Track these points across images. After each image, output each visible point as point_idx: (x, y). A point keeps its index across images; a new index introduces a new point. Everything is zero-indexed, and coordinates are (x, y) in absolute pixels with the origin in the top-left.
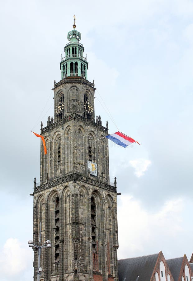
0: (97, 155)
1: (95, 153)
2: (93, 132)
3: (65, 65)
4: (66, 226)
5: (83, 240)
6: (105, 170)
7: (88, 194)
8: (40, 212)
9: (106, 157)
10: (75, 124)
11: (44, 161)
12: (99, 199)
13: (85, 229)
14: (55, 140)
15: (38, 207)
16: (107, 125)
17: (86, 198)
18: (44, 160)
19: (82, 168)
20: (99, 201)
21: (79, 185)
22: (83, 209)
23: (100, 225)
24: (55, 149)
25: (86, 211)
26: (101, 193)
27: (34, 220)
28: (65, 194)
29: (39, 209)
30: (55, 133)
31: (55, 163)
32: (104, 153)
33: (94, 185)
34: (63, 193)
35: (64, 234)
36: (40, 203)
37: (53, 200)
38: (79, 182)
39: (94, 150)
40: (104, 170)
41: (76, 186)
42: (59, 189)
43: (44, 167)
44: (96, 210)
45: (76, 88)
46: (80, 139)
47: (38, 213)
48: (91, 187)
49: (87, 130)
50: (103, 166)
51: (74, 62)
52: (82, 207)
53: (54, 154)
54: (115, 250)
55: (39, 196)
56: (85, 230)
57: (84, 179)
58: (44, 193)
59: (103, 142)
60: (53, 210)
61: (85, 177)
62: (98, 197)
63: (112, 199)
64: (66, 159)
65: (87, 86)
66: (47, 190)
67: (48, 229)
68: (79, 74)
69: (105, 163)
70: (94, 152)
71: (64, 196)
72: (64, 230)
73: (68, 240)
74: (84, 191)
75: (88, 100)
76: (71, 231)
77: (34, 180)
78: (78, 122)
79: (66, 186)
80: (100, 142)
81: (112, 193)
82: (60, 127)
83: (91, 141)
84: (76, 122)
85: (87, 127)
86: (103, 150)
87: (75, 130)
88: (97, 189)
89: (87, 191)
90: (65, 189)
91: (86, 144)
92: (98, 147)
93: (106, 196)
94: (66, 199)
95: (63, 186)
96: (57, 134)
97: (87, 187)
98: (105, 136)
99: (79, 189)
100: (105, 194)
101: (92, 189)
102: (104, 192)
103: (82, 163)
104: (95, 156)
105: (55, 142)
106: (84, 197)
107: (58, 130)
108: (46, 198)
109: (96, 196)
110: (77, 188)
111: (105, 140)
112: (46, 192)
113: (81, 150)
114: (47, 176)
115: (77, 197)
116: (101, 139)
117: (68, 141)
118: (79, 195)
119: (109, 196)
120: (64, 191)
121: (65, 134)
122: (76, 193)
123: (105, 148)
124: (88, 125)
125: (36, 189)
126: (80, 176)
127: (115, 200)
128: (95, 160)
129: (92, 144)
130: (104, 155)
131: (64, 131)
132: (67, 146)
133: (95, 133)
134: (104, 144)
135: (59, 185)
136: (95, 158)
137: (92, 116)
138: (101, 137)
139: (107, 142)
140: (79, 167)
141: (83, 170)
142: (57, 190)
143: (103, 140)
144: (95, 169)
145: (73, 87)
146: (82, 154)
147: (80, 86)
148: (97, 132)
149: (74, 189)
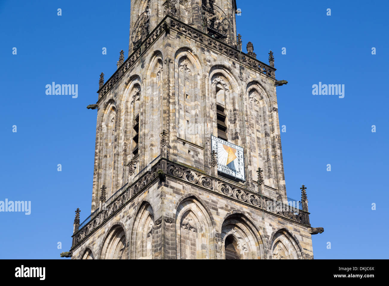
0: (242, 127)
1: (237, 122)
2: (229, 69)
6: (272, 169)
7: (213, 223)
9: (272, 135)
11: (103, 164)
12: (253, 243)
14: (127, 102)
16: (272, 59)
17: (207, 234)
18: (103, 160)
19: (192, 153)
20: (254, 248)
21: (178, 194)
24: (126, 125)
26: (258, 223)
28: (140, 230)
30: (127, 84)
31: (125, 160)
32: (265, 125)
33: (232, 199)
38: (178, 185)
39: (234, 114)
40: (269, 169)
41: (167, 196)
42: (125, 219)
43: (102, 178)
46: (187, 83)
48: (222, 202)
49: (209, 61)
50: (264, 159)
53: (123, 137)
55: (82, 253)
57: (196, 177)
58: (93, 242)
59: (262, 98)
61: (199, 173)
62: (251, 237)
63: (297, 243)
64: (149, 137)
66: (100, 231)
69: (270, 149)
70: (235, 120)
71: (140, 235)
74: (200, 214)
78: (178, 39)
79: (141, 203)
80: (252, 98)
81: (296, 225)
82: (137, 63)
83: (225, 92)
84: (171, 36)
85: (207, 55)
86: (262, 118)
87: (170, 54)
88: (241, 210)
89: (210, 214)
90: (140, 215)
91: (207, 95)
92: (245, 106)
93: (273, 233)
94: (144, 244)
95: (136, 206)
96: (131, 85)
97: (208, 201)
98: (265, 83)
99: (177, 204)
100: (271, 228)
101: (226, 210)
102: (270, 221)
103: (194, 142)
104: (236, 130)
105: (127, 108)
106: (198, 231)
107: (132, 74)
108: (96, 253)
109: (244, 232)
110: (171, 202)
111: (267, 94)
112: (97, 238)
113: (191, 110)
114: (102, 194)
115: (171, 227)
116: (256, 93)
117: (155, 93)
118: (182, 224)
119: (286, 233)
120: (138, 220)
121: (148, 77)
122: (166, 214)
123: (268, 113)
124: (213, 50)
125: (78, 238)
126: (184, 170)
127: (309, 248)
128: (238, 138)
129: (227, 100)
130: (266, 131)
131: (144, 69)
132: (152, 103)
133: (234, 74)
134: (263, 103)
135: (127, 207)
136: (239, 135)
137: (228, 39)
138: (254, 86)
139: (274, 100)
140: (184, 150)
141: (197, 159)
142: (121, 221)
143: (260, 94)
144: (239, 160)
146: (196, 119)
148: (240, 70)
149: (161, 202)
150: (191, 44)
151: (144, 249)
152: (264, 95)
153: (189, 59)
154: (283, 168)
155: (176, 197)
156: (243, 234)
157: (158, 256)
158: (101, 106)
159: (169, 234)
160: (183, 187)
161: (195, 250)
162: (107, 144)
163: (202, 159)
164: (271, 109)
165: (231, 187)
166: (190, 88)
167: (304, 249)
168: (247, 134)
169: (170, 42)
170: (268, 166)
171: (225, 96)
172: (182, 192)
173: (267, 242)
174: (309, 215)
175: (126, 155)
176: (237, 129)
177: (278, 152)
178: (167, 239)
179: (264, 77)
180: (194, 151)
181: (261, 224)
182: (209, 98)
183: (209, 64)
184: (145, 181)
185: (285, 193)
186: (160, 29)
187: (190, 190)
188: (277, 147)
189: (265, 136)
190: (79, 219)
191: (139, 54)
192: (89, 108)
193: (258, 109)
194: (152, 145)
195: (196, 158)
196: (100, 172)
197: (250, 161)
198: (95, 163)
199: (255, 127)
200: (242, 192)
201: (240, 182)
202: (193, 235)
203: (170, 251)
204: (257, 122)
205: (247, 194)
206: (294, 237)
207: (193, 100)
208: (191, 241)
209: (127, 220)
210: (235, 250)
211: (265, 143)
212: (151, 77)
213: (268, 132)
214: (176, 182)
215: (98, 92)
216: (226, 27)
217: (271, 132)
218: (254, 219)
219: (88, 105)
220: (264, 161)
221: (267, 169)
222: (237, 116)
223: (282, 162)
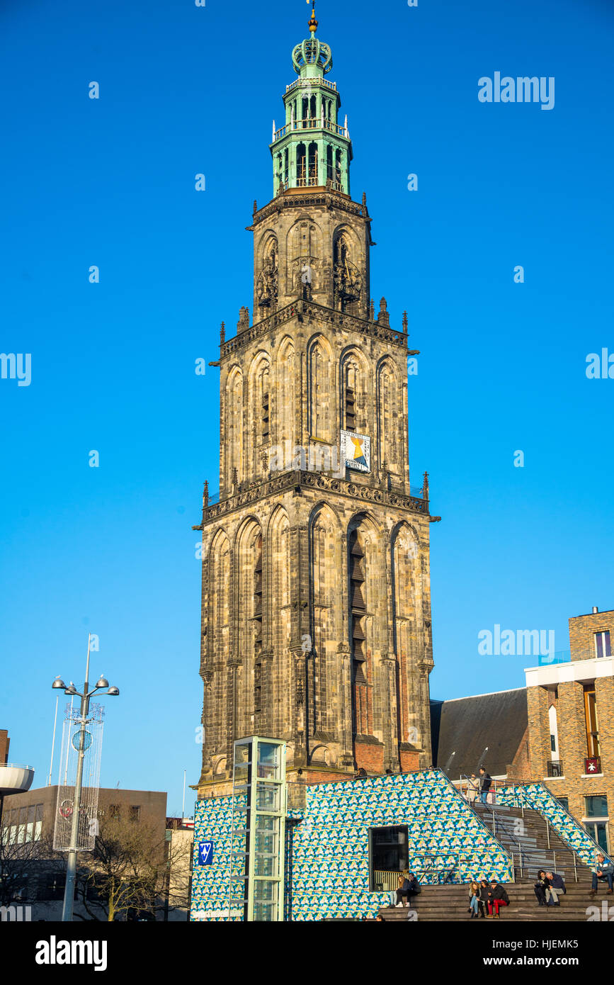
1: (365, 407)
2: (360, 347)
3: (282, 151)
4: (278, 613)
5: (324, 649)
6: (398, 454)
7: (340, 525)
8: (219, 575)
9: (400, 416)
10: (303, 330)
11: (230, 435)
12: (375, 536)
13: (329, 620)
14: (255, 374)
15: (214, 562)
16: (405, 322)
17: (335, 535)
18: (230, 430)
20: (375, 541)
21: (310, 502)
23: (376, 606)
24: (255, 401)
25: (335, 572)
26: (380, 519)
27: (203, 598)
28: (275, 526)
29: (216, 566)
30: (255, 355)
31: (256, 441)
32: (394, 403)
33: (357, 499)
34: (271, 523)
35: (275, 636)
36: (218, 550)
37: (250, 540)
38: (311, 493)
39: (364, 398)
40: (395, 454)
41: (302, 506)
42: (261, 513)
43: (230, 452)
44: (368, 565)
45: (309, 223)
47: (214, 576)
48: (349, 503)
49: (340, 344)
50: (390, 442)
51: (307, 144)
53: (252, 415)
54: (421, 676)
55: (215, 530)
56: (332, 622)
57: (326, 482)
58: (227, 524)
59: (392, 372)
60: (248, 568)
62: (373, 531)
63: (415, 532)
64: (281, 428)
65: (344, 214)
66: (234, 516)
67: (237, 622)
68: (322, 180)
69: (397, 432)
70: (364, 405)
71: (275, 531)
72: (274, 625)
73: (284, 650)
74: (329, 517)
75: (347, 253)
76: (289, 625)
77: (204, 486)
78: (310, 325)
79: (277, 505)
80: (382, 373)
81: (415, 515)
82: (266, 337)
83: (355, 373)
84: (303, 324)
85: (339, 337)
86: (391, 395)
87: (302, 346)
88: (365, 508)
89: (338, 517)
90: (275, 514)
91: (337, 385)
92: (374, 389)
93: (393, 526)
94: (279, 541)
95: (271, 505)
96: (259, 357)
97: (337, 504)
98: (396, 355)
99: (310, 511)
100: (392, 521)
101: (352, 510)
102: (391, 515)
103: (324, 439)
104: (364, 417)
105: (255, 382)
106: (327, 531)
107: (260, 345)
108: (231, 536)
110: (305, 511)
111: (398, 366)
112: (231, 521)
113: (322, 402)
114: (234, 478)
115: (305, 534)
116: (387, 366)
117: (286, 380)
118: (313, 528)
119: (406, 524)
120: (273, 518)
121: (279, 359)
122: (301, 523)
123: (397, 390)
124: (344, 328)
125: (210, 514)
126: (315, 477)
127: (425, 536)
128: (365, 426)
129: (357, 382)
130: (394, 411)
131: (274, 347)
132: (284, 391)
133: (365, 351)
134: (394, 378)
135: (262, 502)
136: (366, 422)
137: (360, 301)
138: (385, 361)
139: (404, 374)
142: (256, 514)
143: (391, 368)
145: (303, 221)
146: (326, 413)
147: (321, 216)
148: (371, 346)
149: (295, 512)
150: (323, 327)
151: (279, 545)
152: (395, 368)
153: (321, 345)
154: (408, 452)
155: (309, 505)
156: (367, 528)
158: (225, 366)
159: (302, 541)
160: (315, 495)
161: (324, 549)
162: (233, 413)
164: (401, 384)
166: (321, 376)
167: (421, 538)
168: (374, 421)
170: (394, 451)
171: (355, 376)
172: (314, 500)
173: (387, 536)
174: (429, 503)
175: (255, 435)
176: (365, 415)
177: (405, 434)
178: (302, 545)
179: (395, 348)
181: (383, 519)
182: (339, 387)
183: (340, 347)
184: (280, 484)
185: (409, 479)
186: (291, 309)
187: (321, 496)
188: (404, 428)
189: (393, 417)
190: (209, 492)
191: (268, 327)
193: (387, 385)
196: (227, 442)
197: (376, 451)
198: (221, 431)
200: (367, 489)
201: (366, 475)
202: (322, 535)
206: (413, 526)
207: (324, 391)
208: (321, 540)
209: (262, 515)
211: (392, 424)
212: (282, 360)
213: (397, 411)
214: (309, 491)
215: (220, 346)
217: (400, 412)
218: (377, 515)
220: (391, 444)
221: (392, 453)
222: (366, 400)
223: (408, 445)
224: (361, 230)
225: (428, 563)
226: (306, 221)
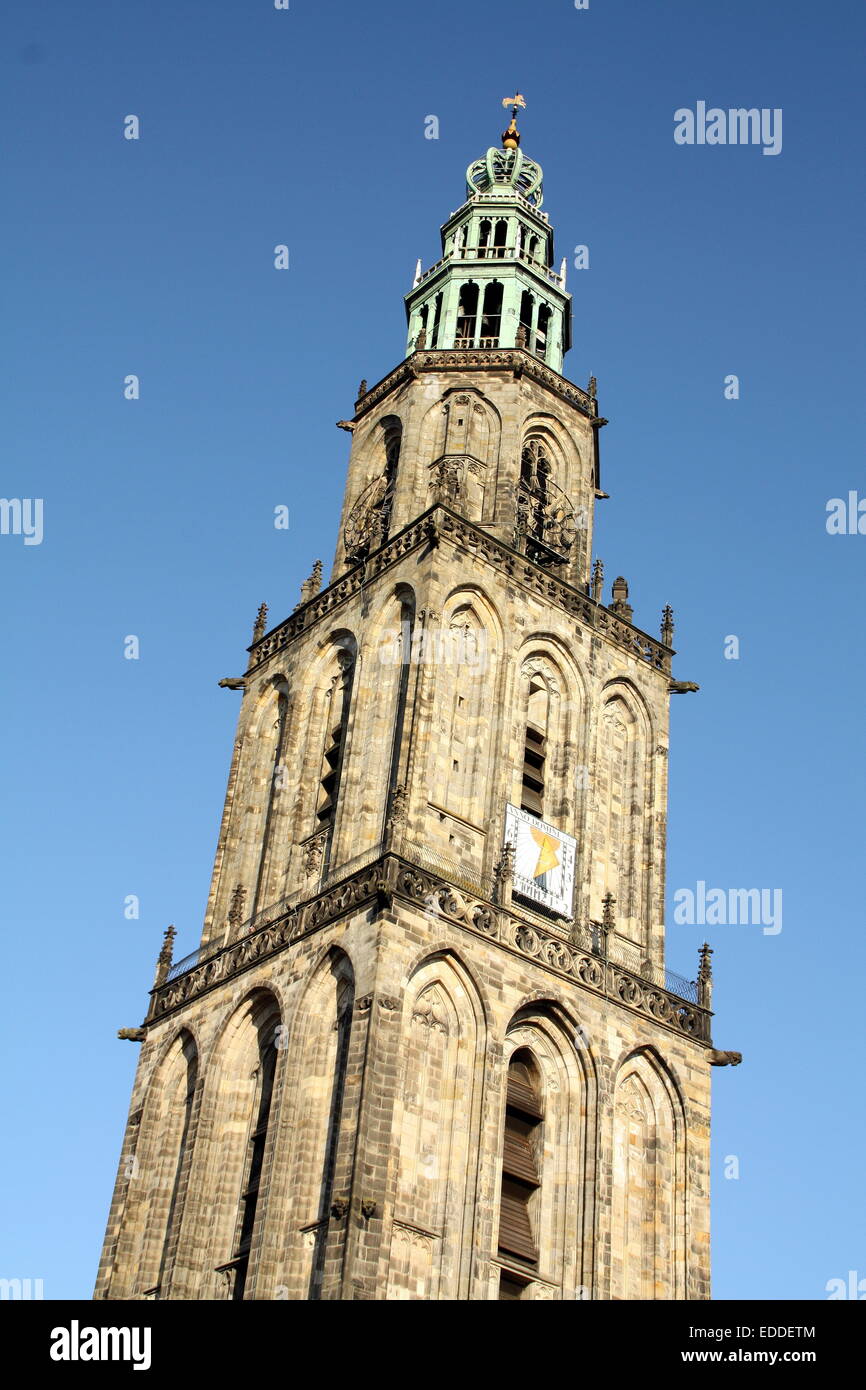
0: (581, 787)
1: (569, 774)
2: (565, 644)
3: (430, 301)
6: (638, 896)
7: (487, 1019)
9: (647, 813)
12: (574, 1070)
13: (435, 1273)
14: (316, 688)
16: (667, 627)
17: (472, 1043)
19: (457, 842)
20: (575, 1085)
21: (416, 940)
22: (434, 1118)
23: (566, 1260)
24: (307, 745)
25: (462, 1139)
26: (591, 1029)
28: (317, 1010)
29: (160, 1129)
30: (320, 649)
31: (296, 828)
32: (634, 785)
33: (538, 965)
36: (169, 1088)
37: (251, 1058)
38: (419, 922)
39: (566, 754)
40: (631, 895)
41: (392, 944)
42: (285, 978)
44: (549, 1146)
45: (474, 398)
46: (465, 670)
47: (149, 1156)
48: (514, 969)
49: (522, 622)
50: (621, 869)
51: (482, 285)
52: (431, 1106)
55: (170, 1038)
57: (461, 904)
58: (200, 1017)
59: (634, 720)
60: (236, 1130)
61: (470, 894)
62: (570, 1058)
63: (675, 1084)
65: (549, 397)
66: (219, 995)
68: (508, 342)
69: (639, 846)
70: (566, 767)
71: (314, 1023)
74: (459, 993)
77: (161, 940)
78: (457, 562)
79: (327, 949)
80: (611, 716)
81: (677, 1040)
82: (352, 603)
83: (549, 698)
84: (441, 555)
85: (519, 607)
86: (629, 767)
87: (433, 598)
88: (556, 993)
89: (481, 996)
90: (320, 975)
91: (507, 704)
92: (592, 737)
93: (623, 1053)
94: (323, 1046)
95: (314, 954)
96: (331, 651)
97: (483, 964)
98: (645, 683)
99: (411, 966)
100: (619, 1040)
101: (521, 989)
102: (617, 1024)
103: (464, 816)
104: (564, 793)
105: (314, 704)
106: (452, 1031)
107: (337, 625)
108: (204, 1045)
109: (555, 1044)
110: (399, 959)
111: (648, 711)
112: (212, 1008)
113: (467, 735)
114: (235, 906)
115: (392, 1020)
116: (622, 704)
117: (386, 683)
118: (416, 1013)
119: (652, 1057)
120: (314, 986)
122: (384, 989)
123: (643, 757)
124: (533, 594)
125: (165, 999)
126: (435, 884)
127: (702, 1098)
128: (567, 813)
129: (553, 717)
130: (633, 802)
131: (367, 620)
133: (577, 656)
134: (636, 733)
135: (294, 950)
136: (570, 805)
137: (570, 566)
138: (619, 688)
139: (661, 727)
140: (441, 833)
141: (468, 858)
142: (274, 982)
143: (630, 710)
144: (564, 867)
145: (461, 394)
146: (475, 760)
147: (500, 389)
148: (592, 648)
149: (374, 957)
150: (487, 576)
151: (322, 1057)
152: (640, 712)
153: (474, 612)
154: (662, 896)
155: (411, 948)
156: (552, 1047)
157: (353, 1084)
158: (254, 686)
159: (382, 1035)
160: (430, 926)
161: (438, 1076)
162: (256, 781)
163: (478, 859)
164: (652, 748)
165: (539, 935)
166: (471, 681)
167: (691, 1099)
168: (589, 806)
169: (436, 568)
170: (630, 888)
171: (549, 706)
172: (426, 939)
173: (607, 1075)
174: (712, 1018)
175: (298, 816)
176: (567, 790)
177: (657, 854)
178: (380, 1047)
179: (645, 668)
180: (464, 838)
181: (598, 1031)
182: (510, 710)
183: (521, 627)
184: (342, 898)
185: (662, 957)
186: (416, 532)
187: (446, 936)
188: (656, 842)
189: (632, 814)
190: (172, 952)
191: (360, 581)
192: (223, 686)
193: (621, 744)
194: (366, 809)
195: (466, 855)
196: (233, 844)
197: (589, 873)
199: (609, 788)
200: (564, 948)
201: (560, 921)
202: (438, 1041)
203: (384, 1076)
204: (617, 776)
205: (575, 954)
206: (670, 1068)
207: (475, 713)
208: (434, 1053)
209: (289, 983)
210: (528, 1081)
211: (628, 829)
213: (640, 802)
214: (415, 913)
215: (250, 650)
216: (570, 538)
217: (647, 805)
218: (582, 1017)
219: (222, 677)
220: (623, 872)
221: (626, 894)
222: (571, 759)
223: (663, 880)
224: (584, 440)
225: (706, 1169)
226: (466, 394)
